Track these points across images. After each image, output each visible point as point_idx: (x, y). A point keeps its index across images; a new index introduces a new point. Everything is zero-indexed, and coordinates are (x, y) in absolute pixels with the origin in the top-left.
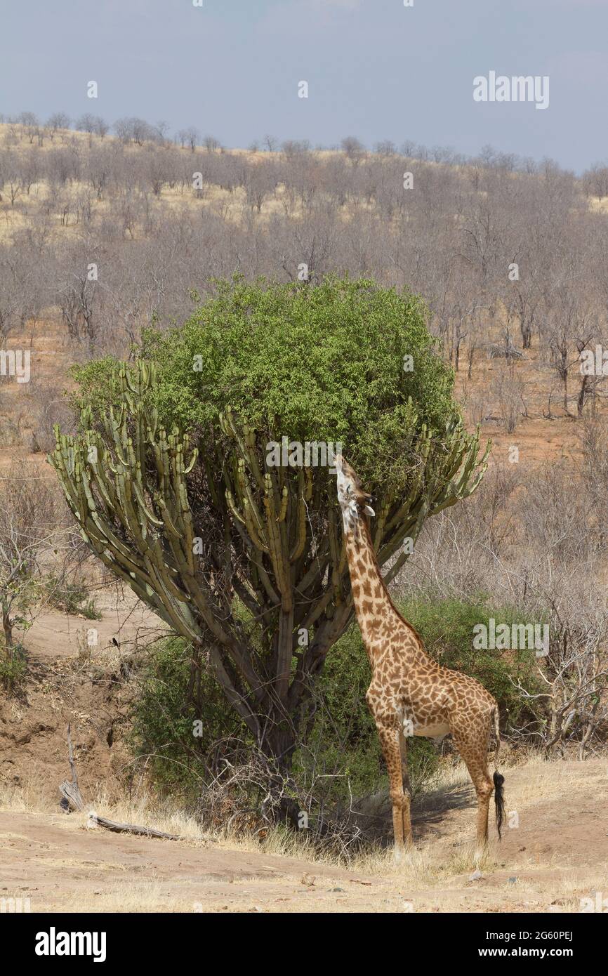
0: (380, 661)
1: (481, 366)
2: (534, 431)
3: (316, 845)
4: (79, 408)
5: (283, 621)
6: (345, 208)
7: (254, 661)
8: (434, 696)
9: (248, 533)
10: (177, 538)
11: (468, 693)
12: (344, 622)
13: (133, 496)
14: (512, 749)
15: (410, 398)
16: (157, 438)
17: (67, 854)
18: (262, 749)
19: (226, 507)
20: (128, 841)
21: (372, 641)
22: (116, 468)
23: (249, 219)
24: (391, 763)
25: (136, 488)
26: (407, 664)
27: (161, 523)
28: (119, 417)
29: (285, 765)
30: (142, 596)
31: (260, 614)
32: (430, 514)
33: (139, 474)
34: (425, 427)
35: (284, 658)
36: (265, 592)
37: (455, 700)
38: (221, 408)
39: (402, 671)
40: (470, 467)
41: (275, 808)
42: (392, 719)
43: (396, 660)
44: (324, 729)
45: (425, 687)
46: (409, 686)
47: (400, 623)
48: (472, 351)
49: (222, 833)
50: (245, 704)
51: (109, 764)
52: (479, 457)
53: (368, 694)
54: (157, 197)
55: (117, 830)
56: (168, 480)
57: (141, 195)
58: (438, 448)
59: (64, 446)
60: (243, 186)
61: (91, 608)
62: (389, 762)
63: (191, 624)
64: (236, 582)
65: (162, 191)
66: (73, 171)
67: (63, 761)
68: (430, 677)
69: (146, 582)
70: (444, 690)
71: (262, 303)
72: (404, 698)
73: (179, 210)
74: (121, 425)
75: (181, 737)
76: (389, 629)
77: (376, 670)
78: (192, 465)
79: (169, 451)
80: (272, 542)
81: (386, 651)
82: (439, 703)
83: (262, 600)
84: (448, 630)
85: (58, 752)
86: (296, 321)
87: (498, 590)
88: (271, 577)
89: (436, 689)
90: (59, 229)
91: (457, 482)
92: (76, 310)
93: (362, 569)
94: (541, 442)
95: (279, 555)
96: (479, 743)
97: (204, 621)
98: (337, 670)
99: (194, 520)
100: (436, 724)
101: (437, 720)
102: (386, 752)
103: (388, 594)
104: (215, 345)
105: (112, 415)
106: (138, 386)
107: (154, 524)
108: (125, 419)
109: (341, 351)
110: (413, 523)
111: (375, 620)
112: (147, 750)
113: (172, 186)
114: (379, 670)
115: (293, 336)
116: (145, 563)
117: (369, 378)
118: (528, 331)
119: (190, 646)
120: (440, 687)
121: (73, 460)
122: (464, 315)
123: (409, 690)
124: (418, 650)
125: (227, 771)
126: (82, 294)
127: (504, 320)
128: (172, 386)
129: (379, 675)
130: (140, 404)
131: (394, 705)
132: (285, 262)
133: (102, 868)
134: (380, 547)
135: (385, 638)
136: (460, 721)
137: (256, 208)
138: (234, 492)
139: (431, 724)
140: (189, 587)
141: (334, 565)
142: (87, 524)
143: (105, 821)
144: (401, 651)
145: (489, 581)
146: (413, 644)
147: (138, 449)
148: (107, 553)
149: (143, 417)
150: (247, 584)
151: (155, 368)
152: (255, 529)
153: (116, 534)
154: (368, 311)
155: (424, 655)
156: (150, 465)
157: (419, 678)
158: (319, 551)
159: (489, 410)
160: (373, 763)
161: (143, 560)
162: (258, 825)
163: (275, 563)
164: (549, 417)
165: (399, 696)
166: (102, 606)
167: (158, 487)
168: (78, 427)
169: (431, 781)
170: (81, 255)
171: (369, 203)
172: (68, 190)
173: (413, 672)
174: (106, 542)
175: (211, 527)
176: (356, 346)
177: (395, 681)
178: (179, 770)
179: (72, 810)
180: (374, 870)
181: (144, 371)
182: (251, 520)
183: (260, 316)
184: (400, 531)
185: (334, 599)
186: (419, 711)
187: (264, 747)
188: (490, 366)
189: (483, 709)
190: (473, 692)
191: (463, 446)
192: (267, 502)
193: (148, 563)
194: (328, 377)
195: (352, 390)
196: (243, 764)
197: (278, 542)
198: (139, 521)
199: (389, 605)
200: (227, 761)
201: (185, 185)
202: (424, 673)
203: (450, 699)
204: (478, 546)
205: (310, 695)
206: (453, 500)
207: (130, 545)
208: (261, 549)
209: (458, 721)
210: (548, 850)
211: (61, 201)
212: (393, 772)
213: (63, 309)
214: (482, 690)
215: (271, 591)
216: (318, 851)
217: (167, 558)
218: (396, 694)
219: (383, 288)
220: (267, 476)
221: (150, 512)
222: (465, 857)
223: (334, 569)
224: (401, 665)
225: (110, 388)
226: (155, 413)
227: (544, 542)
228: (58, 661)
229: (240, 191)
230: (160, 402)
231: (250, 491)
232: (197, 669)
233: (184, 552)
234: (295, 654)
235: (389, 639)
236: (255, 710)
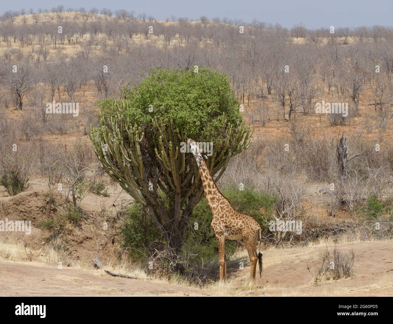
0: (216, 212)
1: (252, 101)
2: (273, 125)
3: (190, 281)
4: (99, 117)
5: (177, 197)
6: (201, 43)
7: (166, 212)
8: (237, 224)
9: (163, 164)
10: (136, 166)
11: (250, 223)
12: (200, 197)
13: (120, 150)
14: (264, 244)
15: (224, 113)
16: (129, 128)
17: (96, 285)
18: (169, 245)
19: (155, 154)
20: (119, 280)
21: (212, 205)
22: (113, 140)
23: (165, 47)
24: (221, 250)
25: (121, 147)
26: (226, 213)
27: (131, 160)
28: (114, 121)
29: (178, 251)
30: (124, 188)
31: (168, 194)
32: (231, 156)
33: (122, 142)
34: (229, 124)
35: (177, 211)
36: (170, 186)
37: (245, 225)
38: (153, 117)
39: (225, 216)
40: (246, 138)
41: (174, 267)
42: (222, 233)
43: (222, 211)
44: (193, 238)
45: (233, 221)
46: (228, 221)
47: (223, 197)
48: (249, 96)
49: (154, 276)
50: (163, 228)
51: (113, 251)
52: (250, 135)
53: (212, 224)
54: (131, 39)
55: (115, 276)
56: (133, 144)
57: (125, 38)
58: (235, 132)
59: (94, 132)
60: (163, 35)
61: (106, 192)
62: (220, 249)
63: (142, 198)
64: (159, 182)
65: (133, 37)
66: (99, 30)
67: (95, 250)
68: (235, 218)
69: (125, 182)
70: (241, 222)
71: (168, 77)
72: (226, 225)
73: (139, 44)
74: (115, 124)
75: (139, 241)
76: (219, 200)
77: (215, 216)
78: (142, 138)
79: (133, 133)
80: (172, 167)
81: (218, 208)
82: (239, 227)
83: (169, 189)
84: (240, 200)
85: (94, 247)
86: (180, 84)
87: (258, 185)
88: (172, 180)
89: (238, 222)
90: (94, 51)
91: (242, 144)
92: (100, 81)
93: (207, 178)
94: (275, 129)
95: (175, 172)
96: (253, 241)
97: (147, 197)
98: (198, 215)
99: (143, 159)
100: (238, 235)
101: (239, 233)
102: (219, 245)
103: (217, 187)
104: (150, 93)
105: (112, 119)
106: (121, 109)
107: (128, 161)
108: (117, 121)
109: (198, 95)
110: (225, 160)
111: (213, 197)
112: (126, 245)
113: (136, 35)
114: (216, 215)
115: (180, 89)
116: (124, 175)
117: (208, 105)
118: (270, 88)
119: (142, 206)
120: (239, 221)
121: (97, 137)
122: (246, 82)
123: (228, 222)
124: (230, 207)
125: (156, 253)
126: (103, 75)
127: (261, 84)
128: (134, 109)
129: (216, 217)
130: (122, 116)
131: (222, 228)
132: (179, 63)
133: (109, 290)
134: (213, 169)
135: (217, 204)
136: (246, 233)
137: (168, 43)
138: (158, 148)
139: (236, 235)
140: (141, 184)
141: (196, 176)
142: (102, 160)
143: (110, 272)
144: (224, 208)
145: (255, 182)
146: (228, 205)
147: (122, 133)
148: (111, 172)
149: (123, 120)
150: (163, 183)
151: (128, 102)
152: (166, 162)
153: (114, 165)
154: (208, 80)
155: (232, 209)
156: (126, 139)
157: (232, 218)
158: (190, 170)
159: (255, 118)
160: (212, 250)
161: (124, 174)
162: (168, 274)
163: (173, 175)
164: (278, 120)
165: (224, 225)
166: (110, 192)
167: (129, 147)
168: (99, 125)
169: (233, 256)
170: (102, 61)
171: (210, 41)
172: (97, 37)
173: (229, 216)
174: (110, 168)
175: (149, 162)
176: (203, 93)
177: (222, 219)
178: (139, 253)
179: (98, 268)
180: (212, 290)
181: (124, 103)
182: (164, 159)
183: (167, 82)
184: (221, 162)
185: (196, 188)
186: (232, 230)
187: (170, 244)
188: (256, 101)
189: (255, 229)
190: (251, 222)
191: (244, 130)
192: (170, 152)
193: (126, 175)
194: (193, 105)
195: (202, 110)
196: (162, 251)
197: (174, 167)
198: (122, 160)
199: (218, 191)
200: (156, 249)
201: (141, 34)
202: (233, 216)
203: (243, 225)
204: (251, 169)
205: (187, 225)
206: (240, 151)
207: (119, 169)
208: (168, 170)
209: (245, 233)
210: (277, 282)
211: (95, 41)
212: (221, 253)
213: (96, 81)
214: (254, 222)
215: (172, 186)
216: (191, 283)
217: (133, 173)
218: (223, 224)
219: (214, 71)
220: (170, 142)
221: (127, 157)
222: (245, 285)
223: (196, 177)
224: (224, 213)
225: (111, 110)
226: (128, 119)
227: (276, 166)
228: (94, 213)
229: (162, 37)
230: (130, 115)
231: (164, 148)
232: (145, 215)
233: (139, 171)
234: (182, 209)
235: (219, 204)
236: (166, 230)
